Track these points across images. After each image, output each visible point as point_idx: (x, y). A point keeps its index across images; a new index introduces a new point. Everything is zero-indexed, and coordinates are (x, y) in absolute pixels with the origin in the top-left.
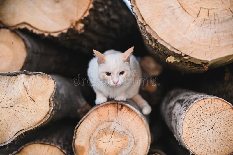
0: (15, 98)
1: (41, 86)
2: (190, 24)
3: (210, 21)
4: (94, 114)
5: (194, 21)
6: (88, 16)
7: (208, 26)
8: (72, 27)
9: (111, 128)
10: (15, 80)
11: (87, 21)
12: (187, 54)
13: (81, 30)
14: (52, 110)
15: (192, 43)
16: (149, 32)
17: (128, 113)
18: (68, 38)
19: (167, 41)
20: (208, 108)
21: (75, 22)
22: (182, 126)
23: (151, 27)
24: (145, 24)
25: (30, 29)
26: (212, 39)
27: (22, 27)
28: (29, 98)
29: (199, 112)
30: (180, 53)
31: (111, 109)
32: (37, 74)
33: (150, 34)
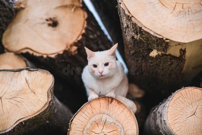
0: (17, 90)
1: (41, 80)
2: (168, 15)
3: (185, 13)
4: (88, 107)
5: (172, 13)
6: (81, 39)
7: (183, 16)
8: (67, 49)
9: (102, 120)
10: (19, 75)
11: (80, 45)
12: (168, 38)
13: (75, 51)
14: (50, 101)
15: (171, 29)
16: (134, 21)
17: (118, 105)
18: (63, 60)
19: (150, 28)
20: (189, 96)
21: (69, 45)
22: (167, 112)
23: (136, 18)
24: (131, 16)
25: (31, 52)
26: (188, 26)
27: (24, 51)
28: (30, 91)
29: (181, 100)
30: (162, 37)
31: (103, 102)
32: (38, 70)
33: (136, 23)
